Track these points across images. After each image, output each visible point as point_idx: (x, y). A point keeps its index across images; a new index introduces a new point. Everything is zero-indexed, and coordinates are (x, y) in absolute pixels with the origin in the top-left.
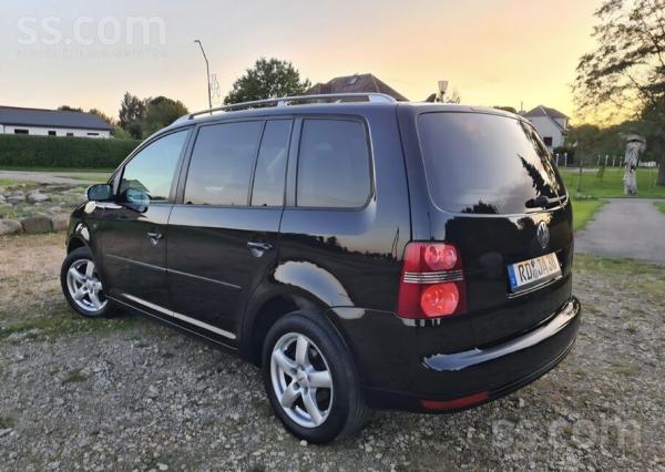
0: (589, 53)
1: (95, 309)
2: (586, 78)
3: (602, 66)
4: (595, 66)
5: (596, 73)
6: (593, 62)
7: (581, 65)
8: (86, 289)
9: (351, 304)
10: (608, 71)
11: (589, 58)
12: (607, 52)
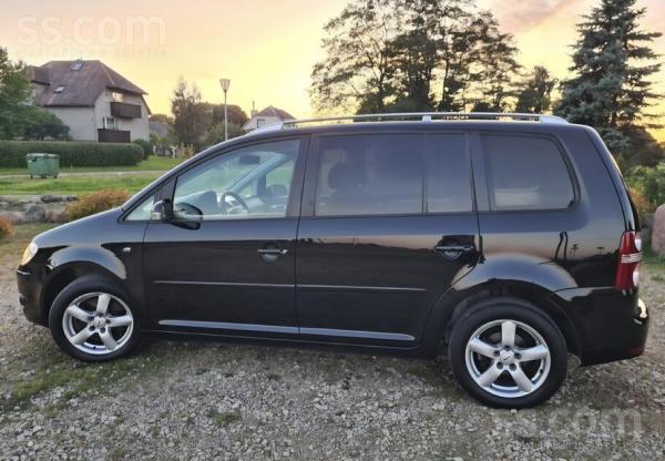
0: (320, 62)
1: (108, 351)
2: (319, 85)
3: (332, 75)
4: (326, 74)
5: (327, 81)
6: (325, 70)
7: (314, 73)
8: (93, 328)
9: (576, 285)
10: (338, 79)
11: (320, 67)
12: (334, 63)
